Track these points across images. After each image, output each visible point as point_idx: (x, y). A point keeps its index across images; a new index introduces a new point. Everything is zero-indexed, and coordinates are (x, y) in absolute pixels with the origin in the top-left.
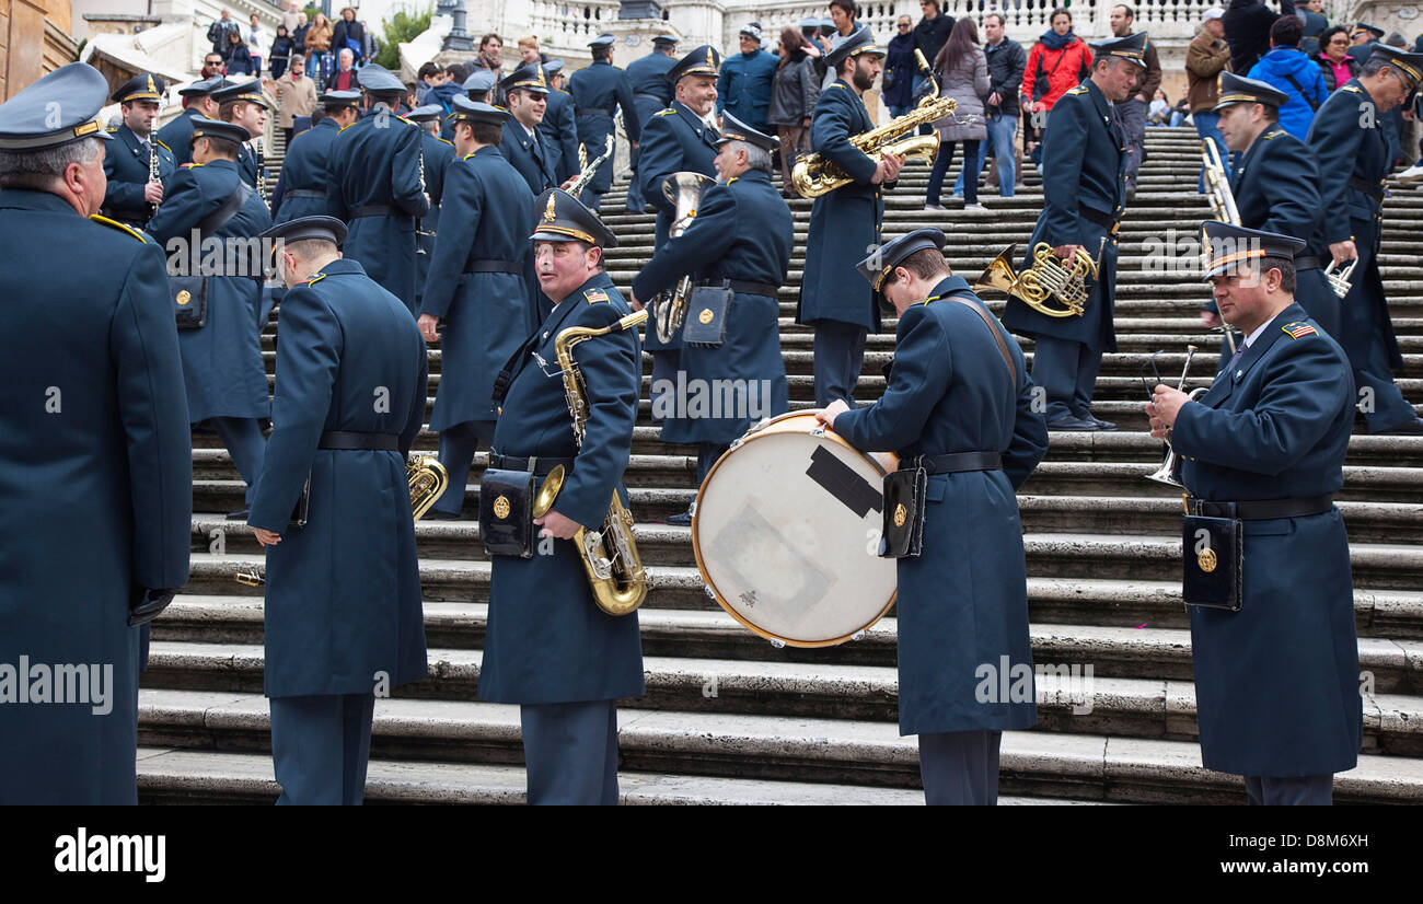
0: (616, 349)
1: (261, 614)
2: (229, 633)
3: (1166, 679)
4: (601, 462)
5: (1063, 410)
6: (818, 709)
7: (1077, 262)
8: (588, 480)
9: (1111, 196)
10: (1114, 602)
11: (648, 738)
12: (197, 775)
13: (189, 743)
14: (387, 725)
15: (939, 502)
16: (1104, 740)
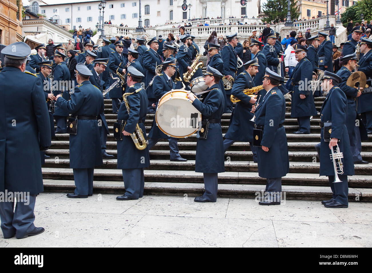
0: (135, 96)
1: (69, 153)
2: (63, 156)
3: (249, 161)
4: (132, 120)
5: (228, 109)
6: (182, 169)
7: (230, 79)
8: (130, 124)
9: (235, 66)
10: (239, 146)
11: (149, 175)
12: (59, 184)
13: (56, 178)
14: (96, 174)
15: (211, 129)
16: (238, 173)
